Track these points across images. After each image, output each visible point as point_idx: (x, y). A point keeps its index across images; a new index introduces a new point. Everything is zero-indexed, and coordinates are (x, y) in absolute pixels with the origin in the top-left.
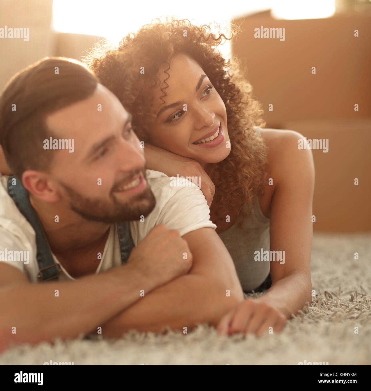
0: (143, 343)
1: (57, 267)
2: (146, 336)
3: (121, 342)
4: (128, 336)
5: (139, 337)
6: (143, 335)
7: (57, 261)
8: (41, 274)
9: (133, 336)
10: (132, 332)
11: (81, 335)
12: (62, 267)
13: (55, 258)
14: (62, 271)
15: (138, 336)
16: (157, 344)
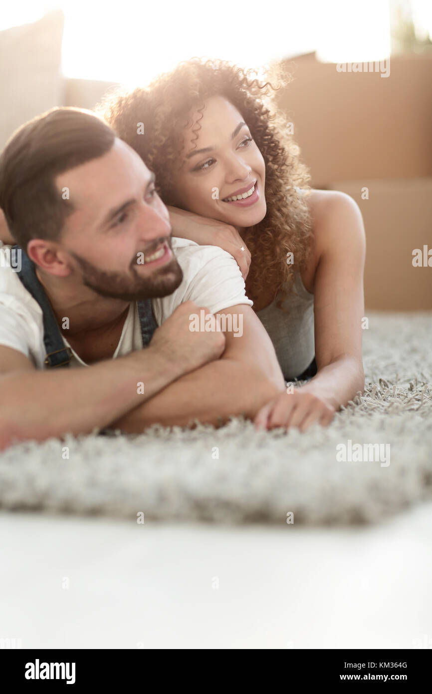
0: (168, 439)
1: (68, 352)
2: (171, 431)
3: (142, 438)
4: (150, 431)
5: (164, 432)
6: (168, 429)
7: (68, 345)
8: (49, 359)
9: (157, 430)
10: (156, 426)
11: (96, 430)
12: (73, 352)
13: (65, 340)
14: (73, 356)
15: (161, 431)
16: (184, 441)
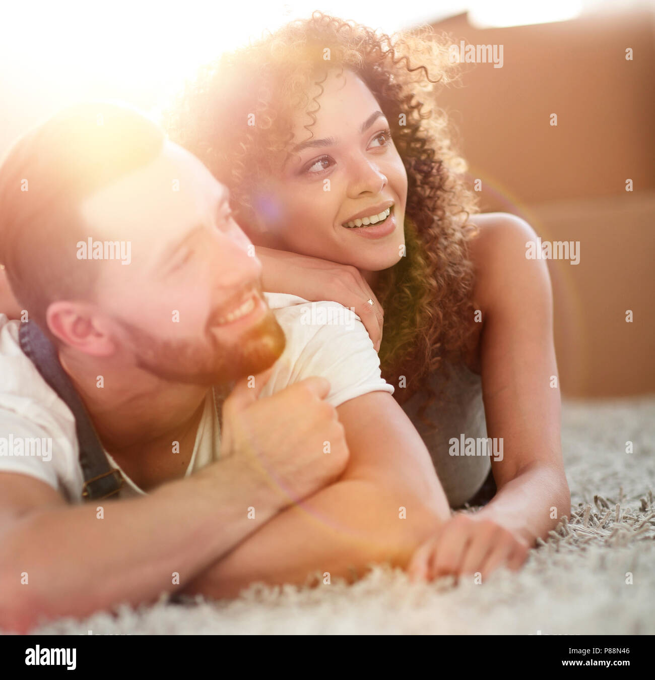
0: (277, 605)
1: (116, 476)
2: (281, 592)
3: (237, 605)
4: (249, 594)
5: (269, 594)
6: (276, 589)
7: (115, 465)
8: (89, 489)
9: (259, 592)
10: (255, 586)
11: (164, 597)
12: (124, 475)
13: (111, 459)
14: (125, 482)
15: (266, 592)
16: (301, 605)
